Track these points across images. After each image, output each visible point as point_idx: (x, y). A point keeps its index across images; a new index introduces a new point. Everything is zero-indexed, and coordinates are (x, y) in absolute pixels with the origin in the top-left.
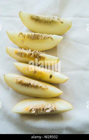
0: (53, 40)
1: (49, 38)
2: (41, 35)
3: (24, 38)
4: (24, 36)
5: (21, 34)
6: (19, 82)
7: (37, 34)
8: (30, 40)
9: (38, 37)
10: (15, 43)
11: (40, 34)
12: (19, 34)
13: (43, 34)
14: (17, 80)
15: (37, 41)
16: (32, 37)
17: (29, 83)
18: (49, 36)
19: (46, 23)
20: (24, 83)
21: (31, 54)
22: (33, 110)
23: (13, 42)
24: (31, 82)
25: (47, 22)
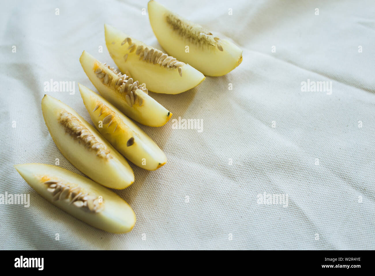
0: (181, 75)
1: (175, 67)
2: (165, 57)
3: (131, 51)
4: (132, 48)
5: (129, 40)
6: (63, 121)
7: (156, 52)
8: (140, 59)
9: (156, 59)
10: (113, 56)
11: (163, 54)
12: (125, 41)
13: (169, 55)
14: (61, 115)
15: (151, 65)
16: (146, 54)
17: (79, 131)
18: (178, 63)
19: (191, 39)
20: (70, 126)
21: (121, 84)
22: (54, 185)
23: (110, 53)
24: (82, 131)
25: (193, 39)
